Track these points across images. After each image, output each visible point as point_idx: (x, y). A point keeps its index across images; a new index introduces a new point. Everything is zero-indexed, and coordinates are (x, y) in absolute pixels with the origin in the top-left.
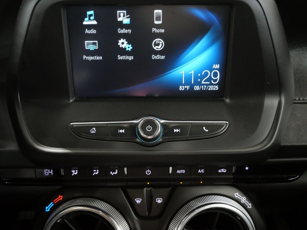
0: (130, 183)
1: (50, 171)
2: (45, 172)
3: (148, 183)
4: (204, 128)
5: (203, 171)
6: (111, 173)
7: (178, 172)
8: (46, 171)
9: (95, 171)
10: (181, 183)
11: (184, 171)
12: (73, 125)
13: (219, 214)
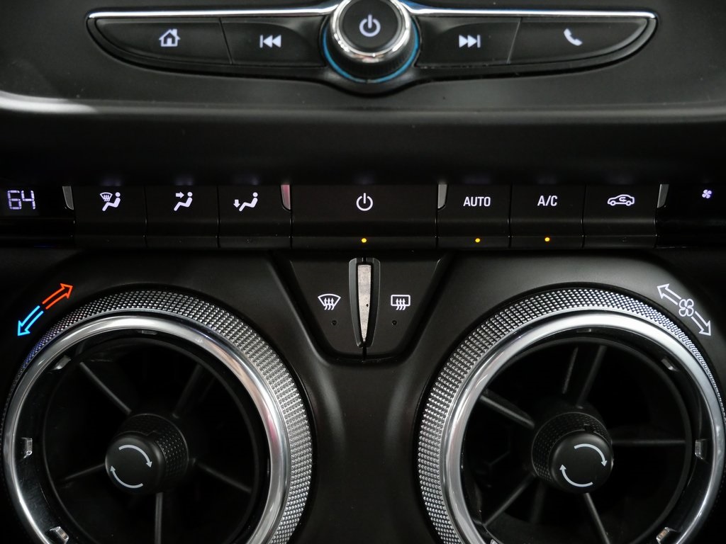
0: (301, 241)
1: (26, 198)
2: (11, 200)
3: (364, 240)
4: (567, 33)
5: (555, 201)
6: (237, 203)
7: (468, 202)
8: (13, 196)
9: (180, 195)
10: (478, 240)
11: (486, 201)
12: (96, 19)
13: (601, 349)
